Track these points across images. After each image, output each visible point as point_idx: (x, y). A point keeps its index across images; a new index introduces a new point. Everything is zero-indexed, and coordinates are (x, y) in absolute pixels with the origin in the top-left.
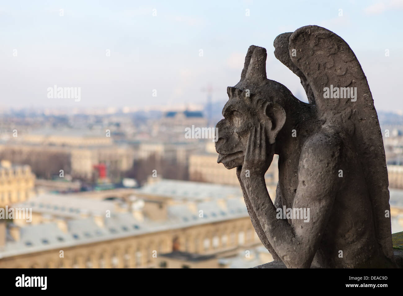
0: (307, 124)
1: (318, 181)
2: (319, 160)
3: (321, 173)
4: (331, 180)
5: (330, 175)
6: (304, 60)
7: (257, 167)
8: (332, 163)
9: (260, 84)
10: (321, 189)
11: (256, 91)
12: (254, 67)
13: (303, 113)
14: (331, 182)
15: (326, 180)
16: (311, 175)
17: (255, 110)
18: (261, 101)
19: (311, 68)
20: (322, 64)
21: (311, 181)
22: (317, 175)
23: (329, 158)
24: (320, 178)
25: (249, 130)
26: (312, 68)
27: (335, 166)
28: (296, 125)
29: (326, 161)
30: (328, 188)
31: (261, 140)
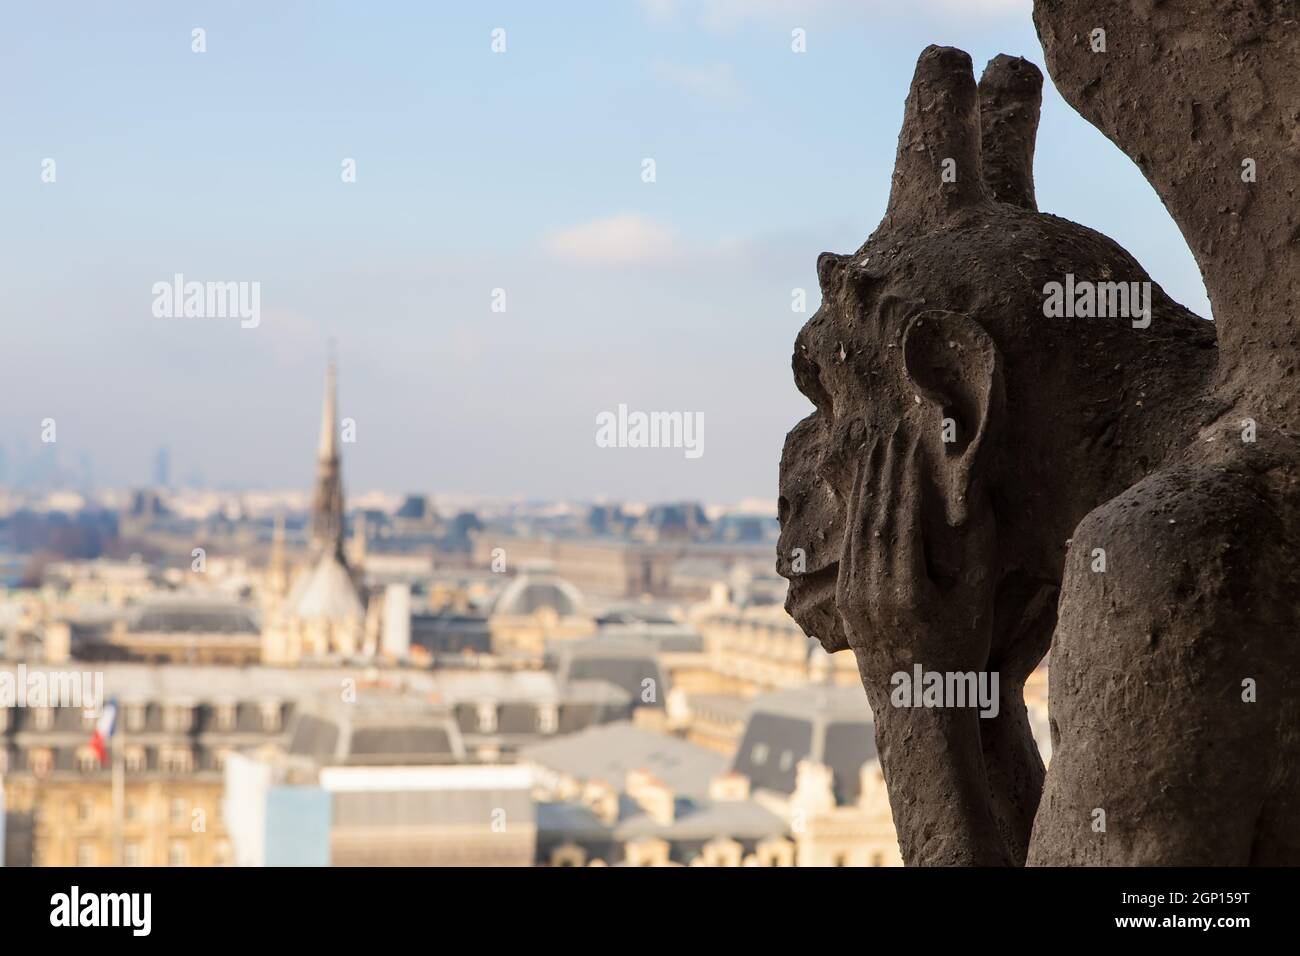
0: (1148, 426)
1: (1108, 726)
2: (1112, 611)
3: (1118, 679)
4: (1180, 724)
5: (1174, 696)
6: (1116, 88)
7: (897, 645)
8: (1178, 628)
9: (932, 228)
10: (1122, 769)
11: (895, 263)
12: (908, 148)
13: (1145, 369)
14: (1180, 736)
15: (1146, 720)
16: (1077, 691)
17: (876, 355)
18: (899, 309)
19: (1155, 127)
20: (1208, 101)
21: (1077, 722)
22: (1101, 691)
23: (1161, 598)
24: (1115, 708)
25: (850, 455)
26: (1160, 128)
27: (1200, 648)
28: (1102, 431)
29: (1142, 618)
30: (1162, 766)
31: (894, 503)
